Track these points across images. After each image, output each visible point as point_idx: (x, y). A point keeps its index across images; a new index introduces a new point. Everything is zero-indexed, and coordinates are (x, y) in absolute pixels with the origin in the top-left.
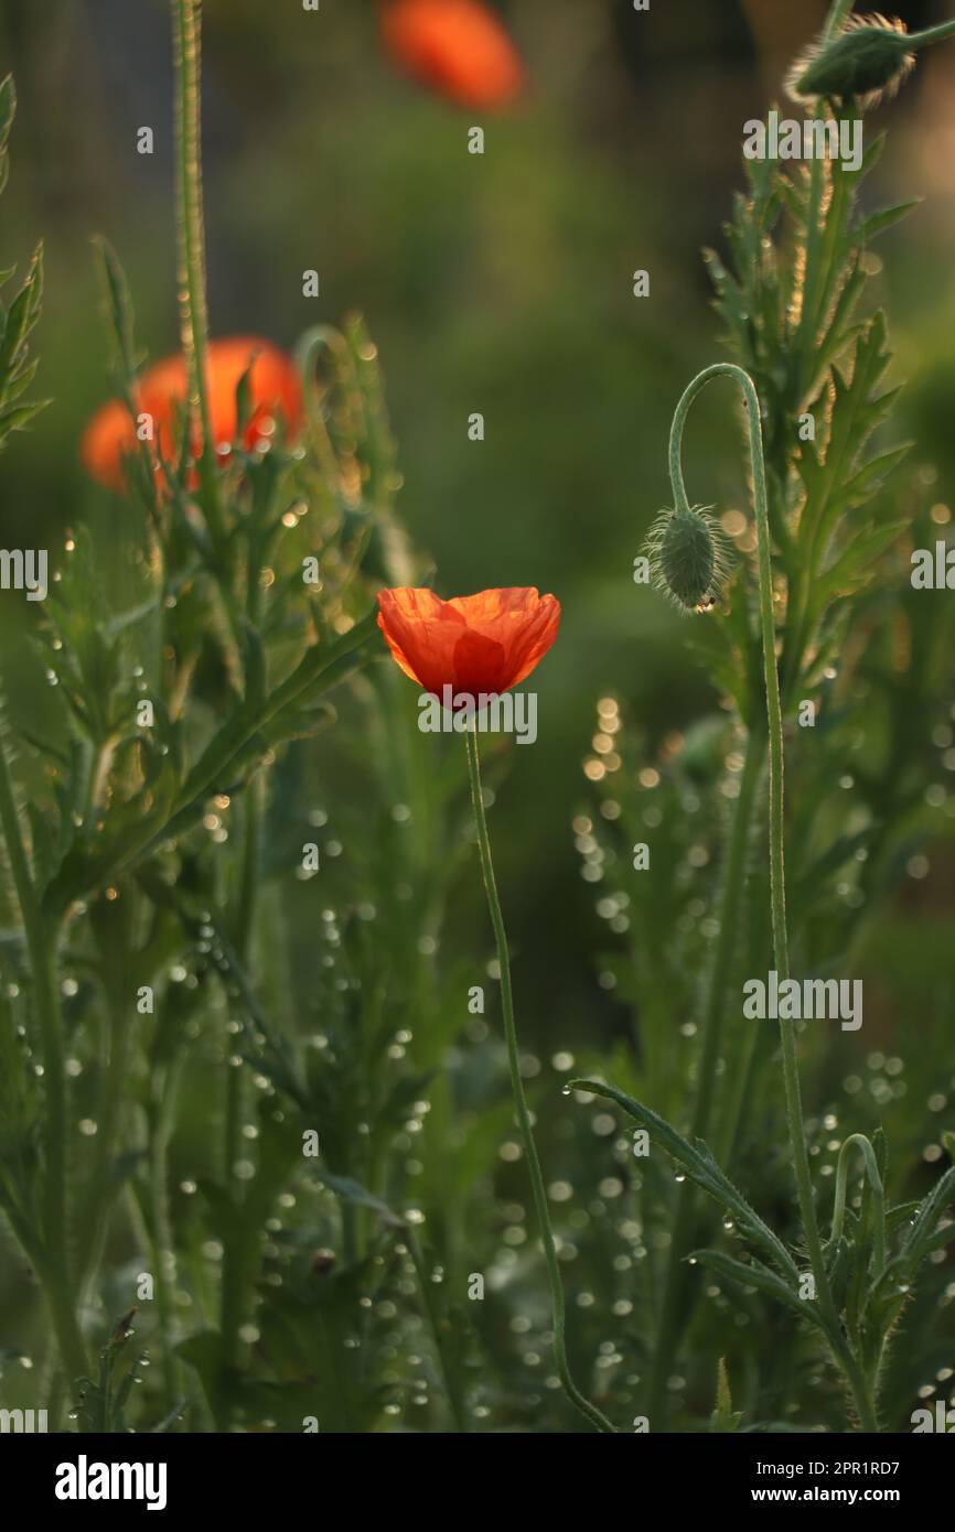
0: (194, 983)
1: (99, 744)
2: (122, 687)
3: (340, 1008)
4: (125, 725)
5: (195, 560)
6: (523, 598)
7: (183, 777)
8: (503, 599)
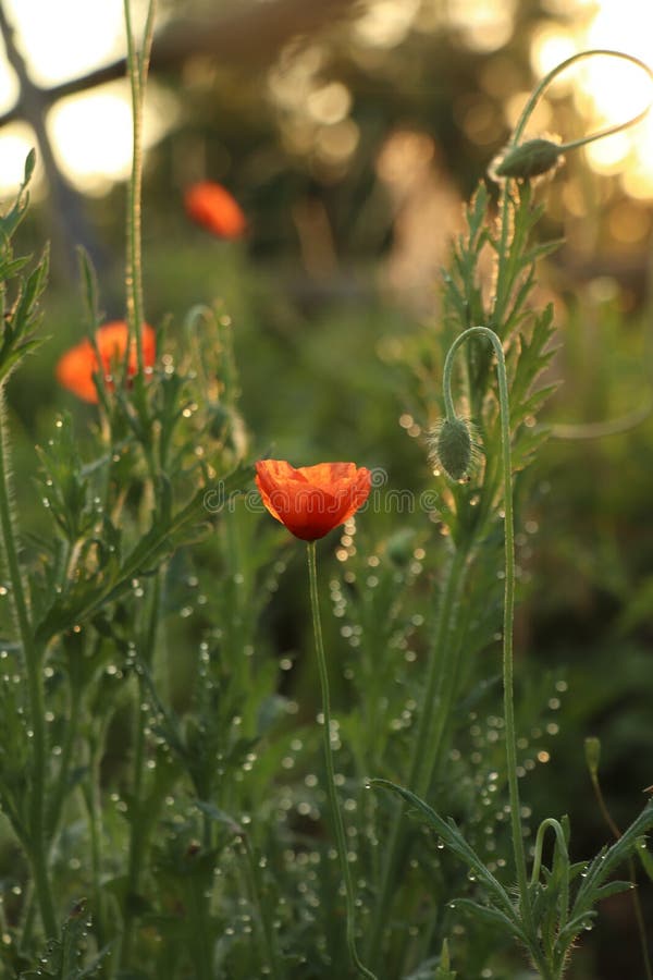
0: (120, 676)
1: (72, 542)
2: (87, 509)
3: (207, 699)
4: (88, 532)
5: (131, 434)
6: (346, 468)
7: (122, 563)
8: (333, 469)
